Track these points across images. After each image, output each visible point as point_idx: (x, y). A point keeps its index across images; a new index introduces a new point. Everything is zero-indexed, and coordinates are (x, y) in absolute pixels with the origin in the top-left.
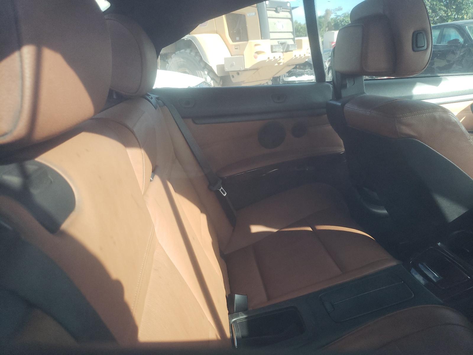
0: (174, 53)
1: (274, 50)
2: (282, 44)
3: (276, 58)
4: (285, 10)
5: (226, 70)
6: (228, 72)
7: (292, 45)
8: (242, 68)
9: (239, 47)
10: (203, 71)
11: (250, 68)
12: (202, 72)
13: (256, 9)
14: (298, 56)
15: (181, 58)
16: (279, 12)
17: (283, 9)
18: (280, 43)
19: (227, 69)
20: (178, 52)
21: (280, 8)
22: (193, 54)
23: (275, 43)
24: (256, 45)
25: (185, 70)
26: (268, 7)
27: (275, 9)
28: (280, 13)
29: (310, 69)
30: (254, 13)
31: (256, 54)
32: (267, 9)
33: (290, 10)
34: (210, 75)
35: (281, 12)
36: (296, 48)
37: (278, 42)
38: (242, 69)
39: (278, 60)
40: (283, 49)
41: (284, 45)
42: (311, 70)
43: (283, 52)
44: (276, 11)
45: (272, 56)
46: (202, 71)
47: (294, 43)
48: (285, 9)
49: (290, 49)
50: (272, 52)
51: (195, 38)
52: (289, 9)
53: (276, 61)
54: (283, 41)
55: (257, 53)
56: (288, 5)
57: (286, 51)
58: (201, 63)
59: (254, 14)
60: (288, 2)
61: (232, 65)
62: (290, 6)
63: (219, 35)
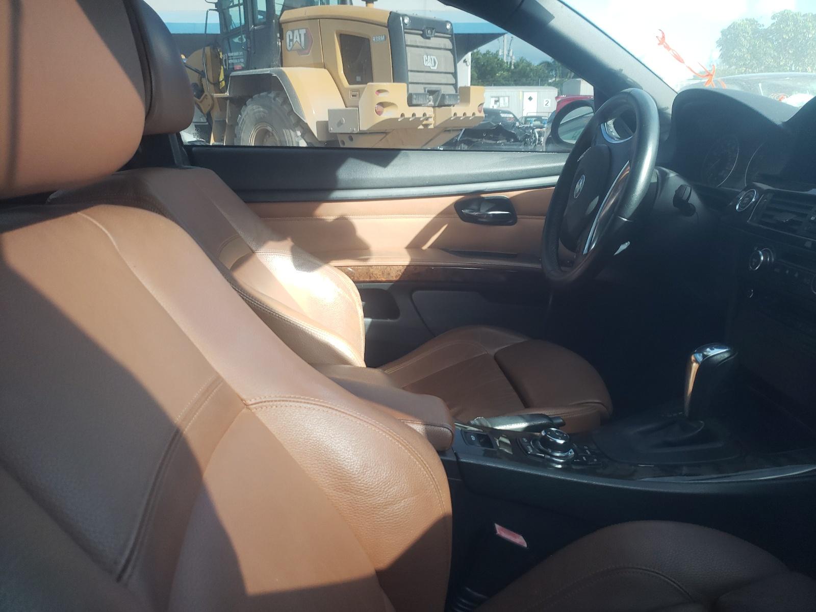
0: (251, 97)
1: (414, 102)
2: (431, 92)
3: (417, 116)
4: (442, 35)
5: (330, 130)
6: (335, 134)
7: (450, 95)
8: (355, 129)
9: (358, 93)
10: (294, 131)
11: (368, 130)
12: (292, 132)
13: (387, 29)
14: (460, 114)
15: (260, 107)
16: (429, 38)
17: (437, 32)
18: (428, 91)
19: (332, 129)
20: (256, 96)
21: (432, 32)
22: (279, 100)
23: (420, 89)
24: (379, 91)
25: (266, 127)
26: (408, 28)
27: (421, 32)
28: (431, 38)
29: (506, 141)
30: (384, 36)
31: (380, 108)
32: (405, 30)
33: (450, 36)
34: (305, 137)
35: (433, 38)
36: (459, 101)
37: (425, 88)
38: (355, 131)
39: (421, 119)
40: (435, 101)
41: (436, 94)
42: (508, 141)
43: (434, 107)
44: (424, 36)
45: (409, 112)
46: (292, 130)
47: (456, 92)
48: (442, 33)
49: (447, 102)
50: (410, 104)
51: (282, 74)
52: (450, 33)
53: (417, 121)
54: (434, 87)
55: (382, 104)
56: (448, 27)
57: (440, 106)
58: (291, 116)
59: (383, 38)
60: (447, 22)
61: (340, 124)
62: (452, 29)
63: (327, 72)
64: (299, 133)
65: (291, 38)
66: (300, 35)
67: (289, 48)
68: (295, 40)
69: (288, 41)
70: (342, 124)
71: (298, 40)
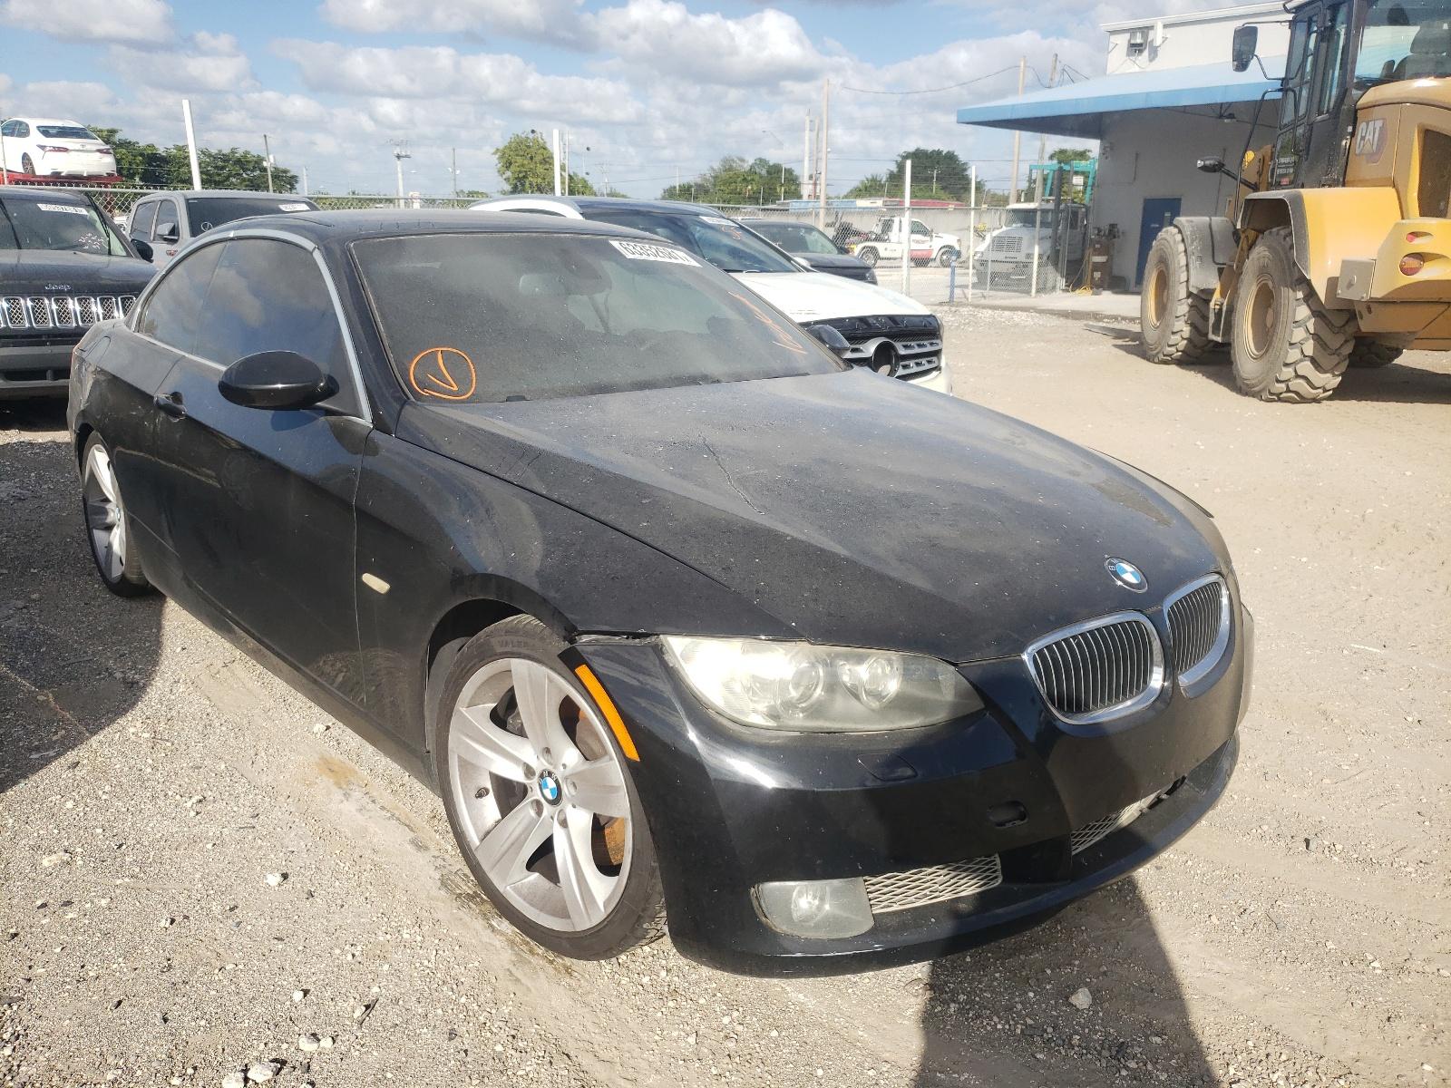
10: (1294, 291)
11: (1386, 298)
12: (1291, 291)
15: (1267, 249)
19: (1342, 292)
24: (1415, 234)
25: (1268, 280)
34: (1310, 302)
38: (1365, 297)
51: (1298, 200)
61: (1350, 284)
63: (1395, 194)
64: (1300, 295)
65: (1364, 135)
66: (1375, 129)
67: (1357, 152)
68: (1367, 138)
69: (1359, 138)
70: (1352, 285)
71: (1371, 138)
